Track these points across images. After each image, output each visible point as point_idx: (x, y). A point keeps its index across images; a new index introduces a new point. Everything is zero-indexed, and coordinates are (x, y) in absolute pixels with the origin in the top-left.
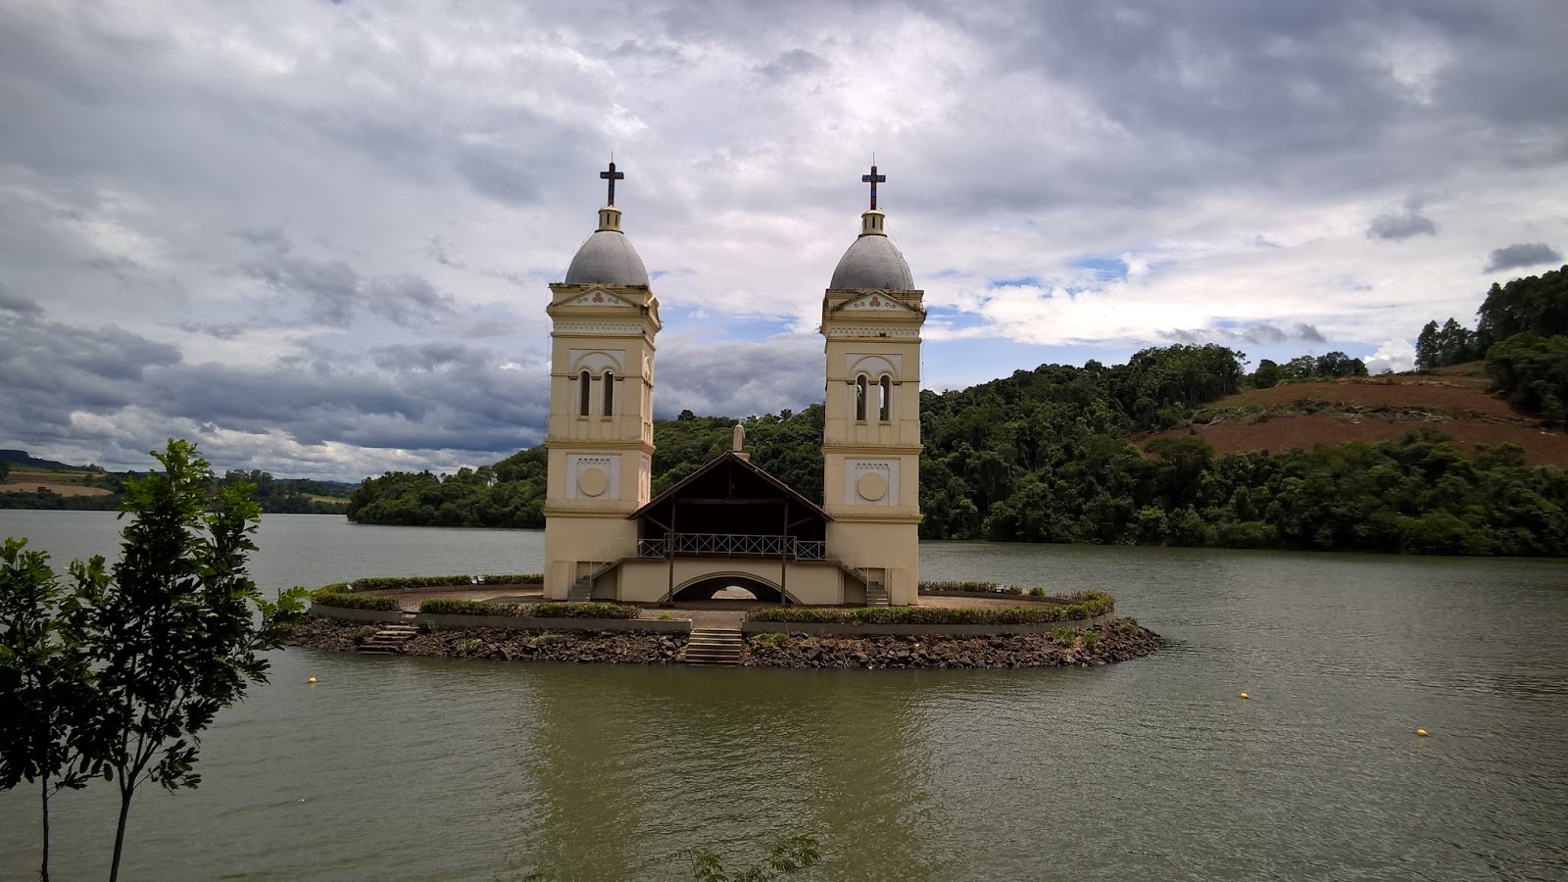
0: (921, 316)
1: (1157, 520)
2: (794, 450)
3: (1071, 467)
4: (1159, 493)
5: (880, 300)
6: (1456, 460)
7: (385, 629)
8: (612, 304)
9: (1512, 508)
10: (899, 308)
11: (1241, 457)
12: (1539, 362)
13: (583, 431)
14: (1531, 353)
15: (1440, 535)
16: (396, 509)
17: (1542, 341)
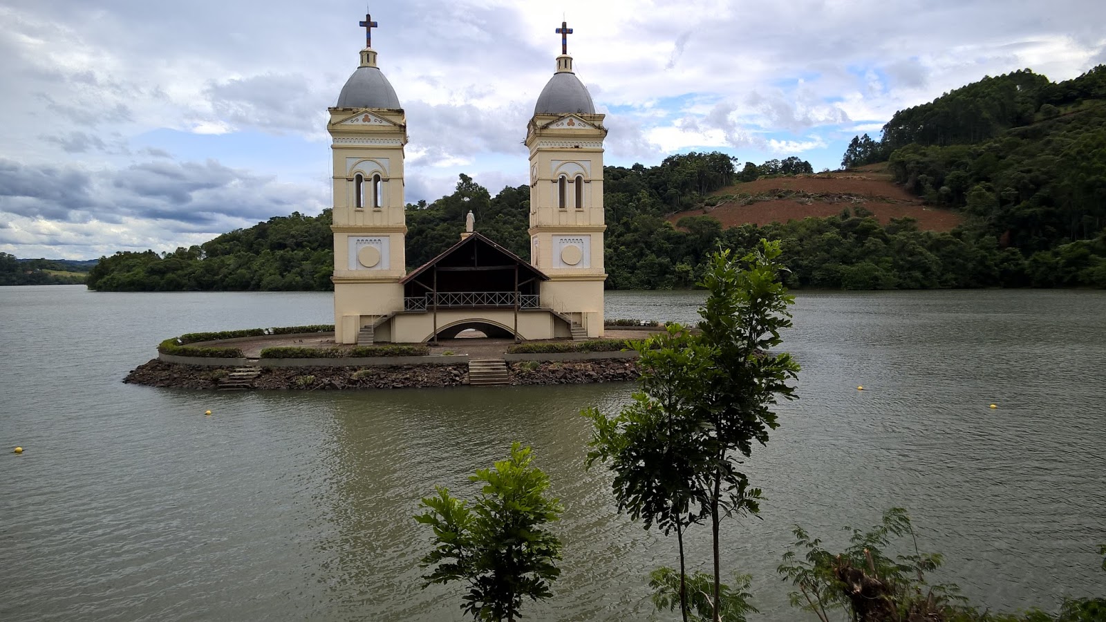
0: (603, 132)
1: (687, 272)
2: (433, 230)
3: (629, 237)
4: (687, 254)
5: (575, 121)
6: (876, 228)
7: (235, 371)
8: (378, 123)
9: (910, 259)
10: (588, 127)
11: (741, 228)
12: (923, 163)
13: (360, 220)
14: (917, 157)
15: (866, 277)
16: (128, 279)
17: (923, 149)
